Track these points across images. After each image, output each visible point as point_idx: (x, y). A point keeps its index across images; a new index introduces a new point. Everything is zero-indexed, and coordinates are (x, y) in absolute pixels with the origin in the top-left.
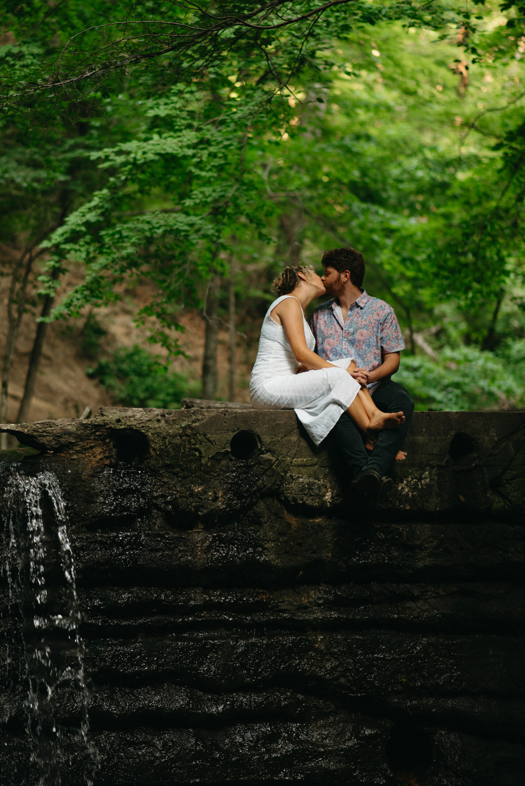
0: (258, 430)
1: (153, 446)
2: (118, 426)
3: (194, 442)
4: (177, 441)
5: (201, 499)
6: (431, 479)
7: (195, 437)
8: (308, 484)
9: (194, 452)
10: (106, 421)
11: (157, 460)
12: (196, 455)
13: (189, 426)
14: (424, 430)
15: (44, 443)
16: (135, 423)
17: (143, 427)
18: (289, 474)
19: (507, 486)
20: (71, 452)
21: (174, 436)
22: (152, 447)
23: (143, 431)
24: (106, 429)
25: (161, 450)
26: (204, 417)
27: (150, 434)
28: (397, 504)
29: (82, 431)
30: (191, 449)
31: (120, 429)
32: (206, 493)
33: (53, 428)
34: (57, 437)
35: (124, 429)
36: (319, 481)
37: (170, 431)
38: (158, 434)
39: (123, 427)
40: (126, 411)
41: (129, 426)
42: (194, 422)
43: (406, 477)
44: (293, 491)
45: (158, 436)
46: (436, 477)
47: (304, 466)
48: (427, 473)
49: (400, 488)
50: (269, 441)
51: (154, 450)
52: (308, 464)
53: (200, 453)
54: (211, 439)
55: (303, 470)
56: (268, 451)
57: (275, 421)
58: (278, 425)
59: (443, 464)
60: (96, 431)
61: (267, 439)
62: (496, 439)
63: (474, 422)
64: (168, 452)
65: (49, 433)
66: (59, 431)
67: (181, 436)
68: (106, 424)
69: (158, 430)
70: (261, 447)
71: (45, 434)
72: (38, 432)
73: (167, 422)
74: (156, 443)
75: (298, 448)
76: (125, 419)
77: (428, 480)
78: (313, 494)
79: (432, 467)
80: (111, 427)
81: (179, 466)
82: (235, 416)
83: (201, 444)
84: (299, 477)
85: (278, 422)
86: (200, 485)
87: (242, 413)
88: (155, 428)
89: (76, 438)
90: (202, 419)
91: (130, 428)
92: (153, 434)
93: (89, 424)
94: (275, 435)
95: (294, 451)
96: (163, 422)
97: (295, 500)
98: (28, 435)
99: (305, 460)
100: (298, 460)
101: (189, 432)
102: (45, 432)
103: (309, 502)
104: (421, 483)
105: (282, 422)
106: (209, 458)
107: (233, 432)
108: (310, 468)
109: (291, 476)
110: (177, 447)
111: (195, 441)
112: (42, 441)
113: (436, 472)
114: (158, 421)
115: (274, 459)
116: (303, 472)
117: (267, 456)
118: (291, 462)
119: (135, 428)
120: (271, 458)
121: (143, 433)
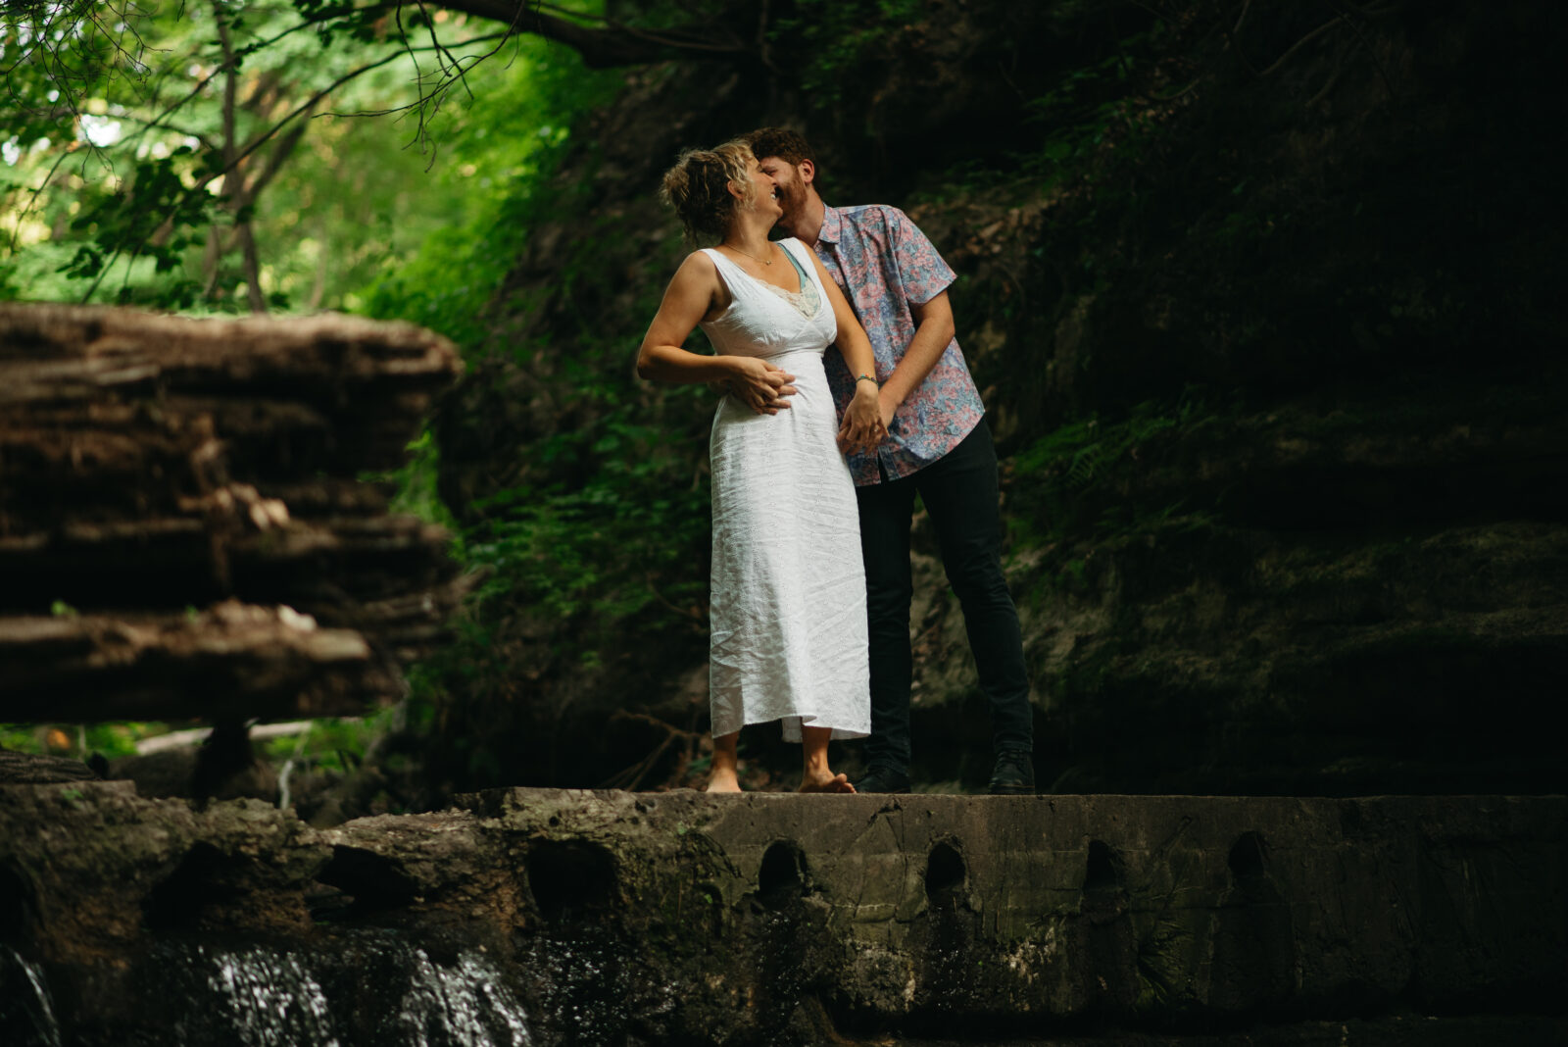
0: (802, 841)
1: (628, 881)
2: (556, 834)
3: (704, 872)
4: (673, 869)
5: (719, 1005)
6: (1058, 944)
7: (705, 858)
8: (879, 962)
9: (702, 894)
10: (533, 823)
11: (636, 914)
12: (706, 901)
13: (694, 835)
14: (1044, 835)
15: (416, 878)
16: (589, 826)
17: (607, 835)
18: (850, 940)
19: (1161, 953)
20: (462, 899)
21: (666, 859)
22: (624, 885)
23: (609, 846)
24: (529, 840)
25: (645, 890)
26: (716, 811)
27: (621, 853)
28: (1012, 1000)
29: (485, 847)
30: (697, 887)
31: (562, 843)
32: (726, 990)
33: (430, 842)
34: (443, 861)
35: (569, 841)
36: (895, 953)
37: (662, 846)
38: (640, 855)
39: (565, 836)
40: (557, 796)
41: (579, 833)
42: (699, 823)
43: (1022, 941)
44: (858, 980)
45: (639, 857)
46: (1064, 940)
47: (873, 921)
48: (1052, 930)
49: (1013, 965)
50: (820, 865)
51: (631, 890)
52: (882, 917)
53: (713, 891)
54: (734, 863)
55: (872, 930)
56: (819, 888)
57: (827, 820)
58: (832, 828)
59: (1078, 909)
60: (508, 848)
61: (816, 861)
62: (1147, 853)
63: (1114, 819)
64: (657, 897)
65: (427, 853)
66: (447, 848)
67: (678, 856)
68: (532, 829)
69: (639, 844)
70: (806, 880)
71: (419, 856)
72: (404, 850)
73: (652, 823)
74: (633, 874)
75: (864, 881)
76: (564, 817)
77: (1053, 945)
78: (887, 984)
79: (1060, 917)
80: (542, 837)
81: (676, 928)
82: (768, 809)
83: (719, 875)
84: (865, 947)
85: (832, 822)
86: (720, 972)
87: (778, 801)
88: (632, 839)
89: (475, 865)
90: (716, 817)
91: (581, 842)
92: (628, 854)
93: (498, 830)
94: (828, 852)
95: (858, 889)
96: (644, 823)
97: (860, 999)
98: (385, 857)
99: (876, 906)
100: (865, 909)
101: (693, 847)
102: (419, 849)
103: (882, 1003)
104: (1043, 952)
105: (838, 822)
106: (732, 908)
107: (764, 844)
108: (881, 925)
109: (853, 945)
110: (671, 883)
111: (705, 868)
112: (413, 874)
113: (1064, 929)
114: (635, 821)
115: (828, 906)
116: (873, 935)
117: (816, 900)
118: (854, 915)
119: (591, 840)
120: (823, 904)
121: (608, 850)
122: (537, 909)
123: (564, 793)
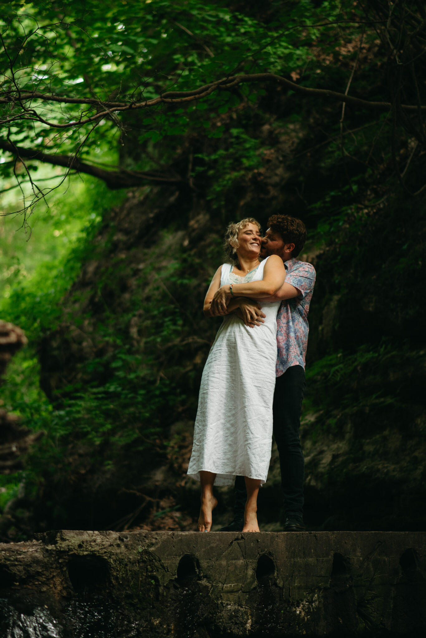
0: (197, 554)
1: (115, 574)
2: (81, 552)
3: (151, 569)
4: (136, 568)
5: (158, 633)
6: (319, 602)
7: (151, 563)
8: (234, 611)
9: (150, 580)
10: (70, 547)
11: (119, 590)
12: (152, 583)
13: (146, 552)
14: (312, 551)
15: (15, 574)
16: (97, 548)
17: (105, 552)
18: (220, 601)
19: (368, 606)
20: (37, 583)
21: (133, 563)
22: (113, 576)
23: (106, 558)
24: (68, 555)
25: (123, 578)
26: (157, 541)
27: (112, 561)
28: (297, 629)
29: (48, 558)
30: (147, 576)
31: (84, 555)
32: (161, 626)
33: (22, 556)
34: (28, 565)
35: (87, 555)
36: (242, 607)
37: (131, 557)
38: (121, 561)
39: (85, 553)
40: (82, 534)
41: (92, 552)
42: (149, 546)
43: (302, 601)
44: (224, 620)
45: (120, 563)
46: (322, 600)
47: (231, 592)
48: (316, 595)
49: (298, 612)
50: (206, 566)
51: (117, 578)
52: (235, 590)
53: (157, 580)
54: (165, 565)
55: (231, 596)
56: (206, 576)
57: (209, 544)
58: (212, 548)
59: (328, 586)
60: (59, 559)
61: (204, 564)
62: (361, 559)
63: (345, 543)
64: (128, 581)
65: (20, 561)
66: (30, 559)
67: (139, 562)
68: (70, 550)
69: (120, 556)
70: (200, 573)
71: (16, 563)
72: (9, 560)
73: (126, 546)
74: (117, 571)
75: (227, 573)
76: (85, 544)
77: (317, 603)
78: (238, 622)
79: (320, 589)
80: (74, 554)
81: (138, 596)
82: (181, 539)
83: (158, 571)
84: (227, 604)
85: (212, 545)
86: (158, 617)
87: (186, 535)
88: (117, 554)
89: (43, 567)
90: (157, 543)
91: (93, 555)
92: (115, 561)
93: (54, 550)
94: (210, 559)
95: (224, 577)
96: (123, 547)
97: (225, 629)
99: (233, 585)
100: (227, 586)
101: (146, 557)
102: (16, 560)
103: (235, 631)
104: (312, 606)
105: (214, 545)
106: (164, 586)
107: (179, 556)
108: (235, 594)
109: (222, 603)
110: (135, 574)
111: (151, 567)
112: (13, 571)
113: (322, 595)
114: (118, 546)
115: (210, 585)
116: (231, 599)
117: (204, 582)
118: (222, 589)
119: (98, 555)
120: (208, 584)
121: (106, 559)
122: (72, 587)
123: (85, 532)
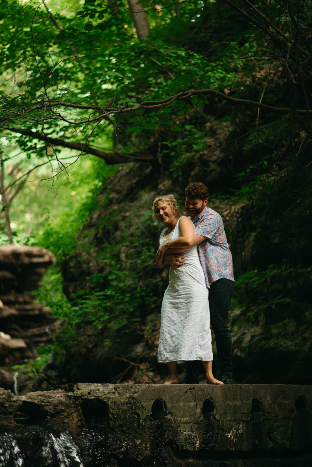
0: (164, 399)
1: (112, 411)
2: (90, 397)
3: (135, 408)
4: (125, 408)
5: (139, 449)
7: (135, 404)
8: (188, 435)
9: (134, 415)
10: (83, 394)
11: (114, 421)
12: (135, 417)
13: (132, 397)
14: (239, 397)
15: (47, 411)
16: (100, 395)
17: (105, 397)
19: (275, 432)
20: (61, 417)
21: (123, 404)
23: (106, 401)
24: (82, 399)
25: (117, 414)
26: (139, 390)
27: (110, 403)
28: (229, 447)
29: (68, 401)
30: (132, 413)
31: (91, 399)
32: (141, 444)
33: (52, 400)
34: (56, 405)
35: (94, 399)
36: (193, 433)
37: (122, 400)
38: (115, 403)
39: (93, 398)
40: (90, 386)
41: (97, 397)
42: (133, 393)
43: (232, 429)
44: (182, 441)
45: (115, 404)
46: (245, 428)
47: (187, 423)
48: (241, 425)
49: (229, 436)
50: (170, 406)
51: (113, 414)
52: (189, 422)
53: (138, 415)
54: (144, 406)
55: (186, 426)
56: (170, 413)
57: (172, 392)
58: (174, 395)
59: (249, 419)
60: (75, 401)
61: (169, 405)
62: (270, 402)
63: (260, 392)
64: (120, 416)
65: (51, 403)
66: (57, 401)
67: (127, 404)
68: (83, 396)
69: (115, 400)
70: (166, 411)
71: (48, 404)
72: (44, 402)
73: (119, 393)
74: (113, 409)
75: (184, 411)
76: (92, 392)
77: (242, 430)
78: (191, 442)
79: (243, 422)
80: (86, 398)
81: (126, 425)
82: (154, 389)
83: (139, 409)
84: (184, 431)
85: (174, 393)
86: (139, 439)
87: (157, 387)
88: (113, 398)
89: (65, 406)
90: (138, 392)
91: (97, 399)
92: (112, 403)
93: (72, 396)
94: (173, 402)
95: (182, 413)
96: (117, 394)
97: (182, 447)
98: (38, 404)
99: (187, 419)
100: (184, 419)
101: (131, 400)
102: (48, 402)
103: (189, 448)
104: (239, 432)
105: (176, 393)
106: (143, 419)
107: (153, 400)
108: (189, 424)
109: (180, 430)
110: (125, 412)
111: (135, 407)
112: (46, 409)
113: (245, 425)
114: (114, 393)
115: (173, 418)
116: (186, 428)
117: (169, 417)
118: (181, 421)
119: (101, 399)
120: (171, 418)
121: (106, 402)
122: (84, 420)
123: (92, 384)
